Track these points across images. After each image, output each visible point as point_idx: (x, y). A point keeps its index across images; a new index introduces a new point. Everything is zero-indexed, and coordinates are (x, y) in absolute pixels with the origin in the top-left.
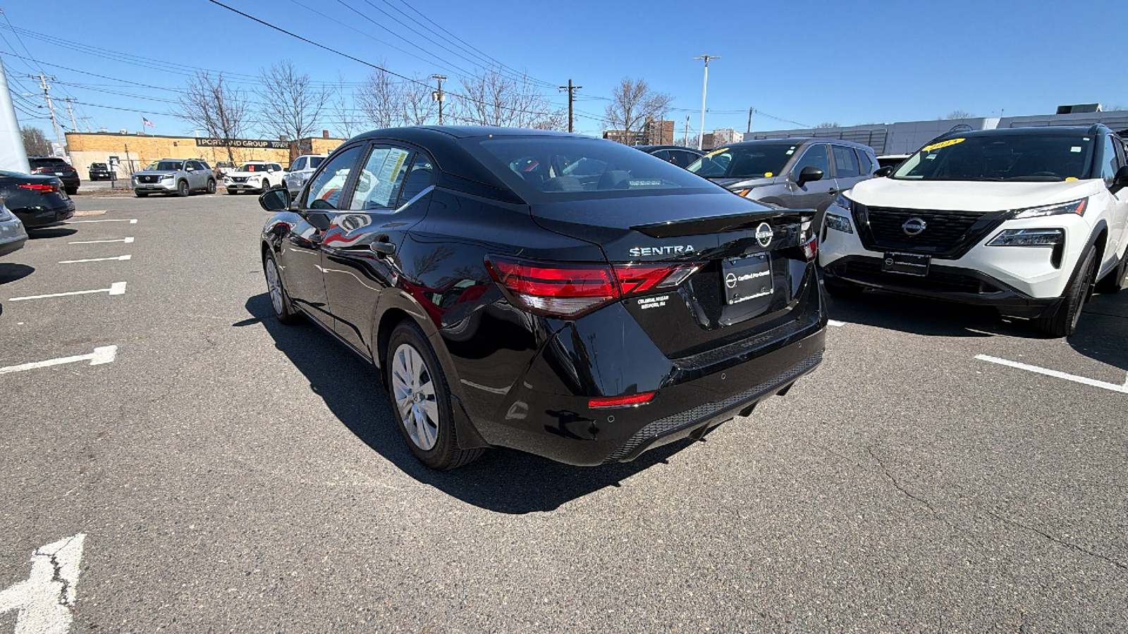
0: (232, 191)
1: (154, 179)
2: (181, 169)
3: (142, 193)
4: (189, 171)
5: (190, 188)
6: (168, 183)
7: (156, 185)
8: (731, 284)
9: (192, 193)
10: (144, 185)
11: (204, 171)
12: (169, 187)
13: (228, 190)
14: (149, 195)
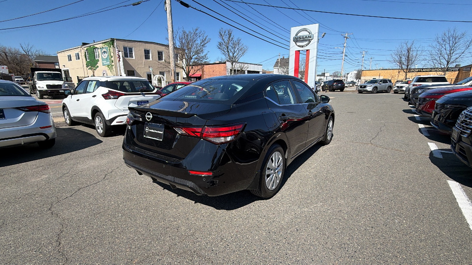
0: (396, 92)
1: (365, 87)
2: (377, 83)
3: (360, 92)
4: (380, 84)
5: (378, 90)
6: (369, 88)
7: (365, 89)
8: (147, 131)
9: (378, 92)
10: (361, 89)
11: (387, 84)
12: (369, 90)
13: (394, 92)
14: (363, 92)
